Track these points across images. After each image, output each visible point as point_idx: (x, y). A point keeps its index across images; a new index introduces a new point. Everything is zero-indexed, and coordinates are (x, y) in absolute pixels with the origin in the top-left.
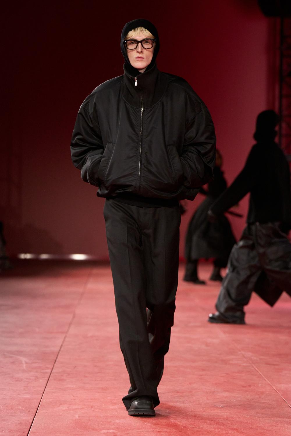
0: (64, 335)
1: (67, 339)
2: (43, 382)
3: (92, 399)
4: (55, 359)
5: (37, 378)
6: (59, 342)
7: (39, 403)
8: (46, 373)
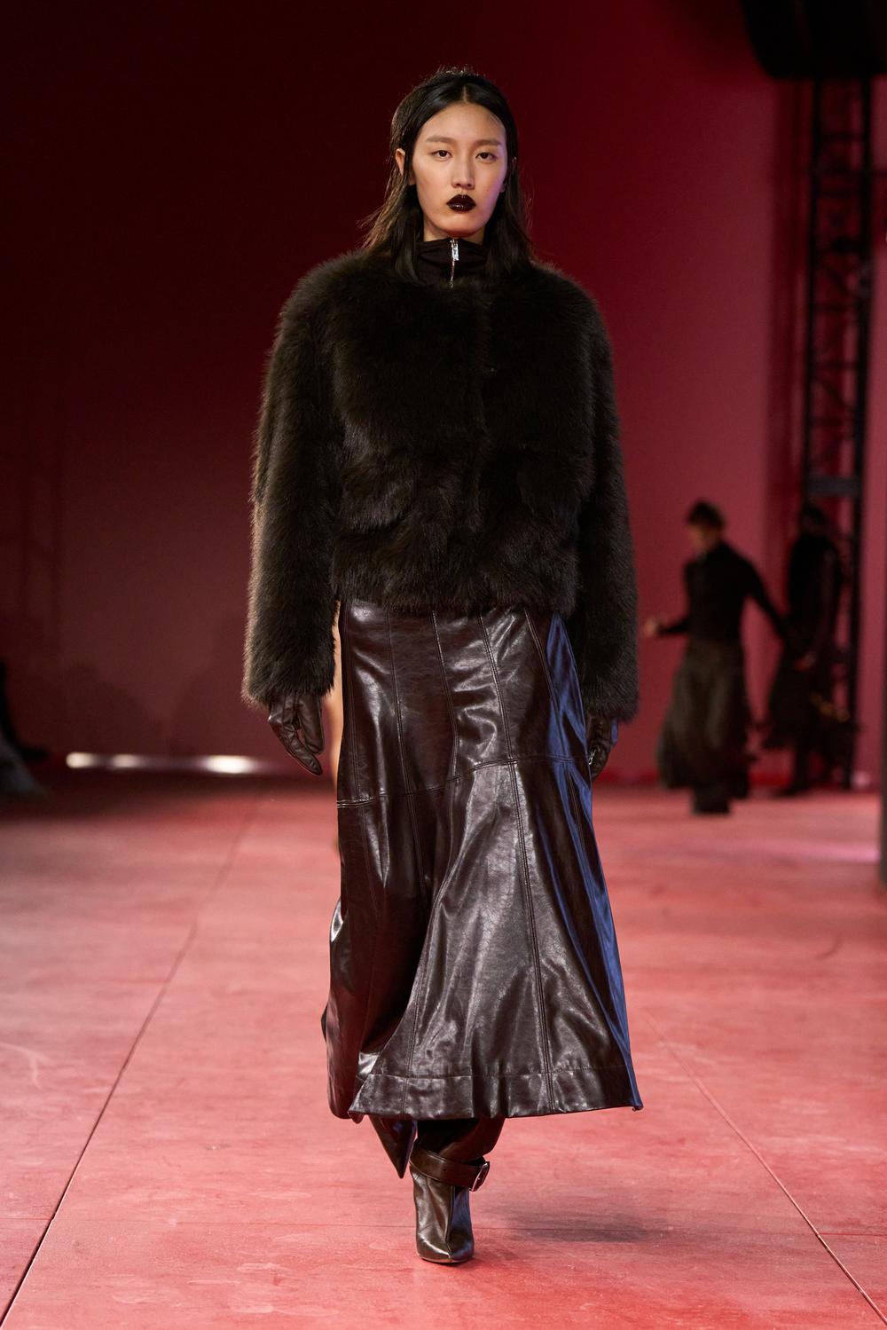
0: (158, 989)
1: (165, 1000)
2: (84, 1121)
3: (221, 1173)
4: (126, 1055)
5: (67, 1110)
6: (142, 1007)
7: (65, 1184)
8: (96, 1096)
